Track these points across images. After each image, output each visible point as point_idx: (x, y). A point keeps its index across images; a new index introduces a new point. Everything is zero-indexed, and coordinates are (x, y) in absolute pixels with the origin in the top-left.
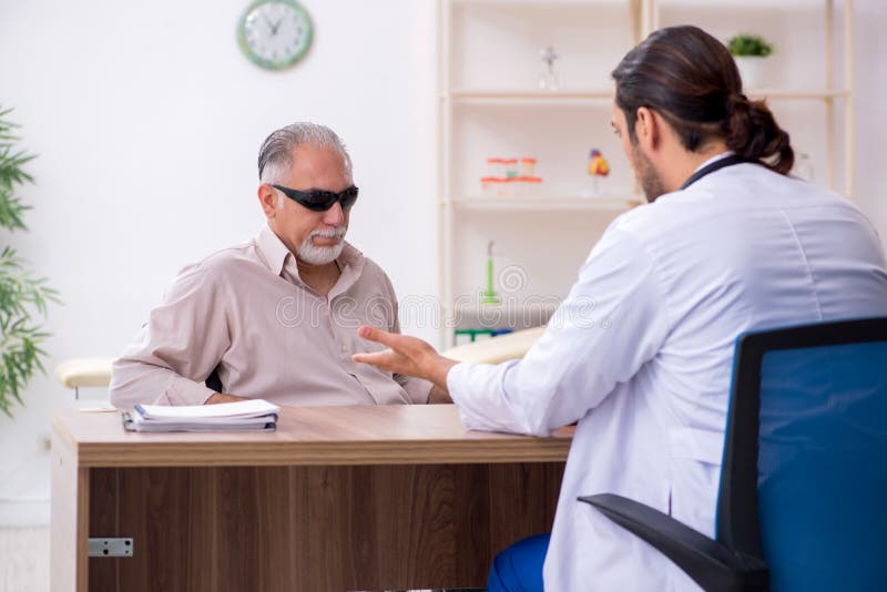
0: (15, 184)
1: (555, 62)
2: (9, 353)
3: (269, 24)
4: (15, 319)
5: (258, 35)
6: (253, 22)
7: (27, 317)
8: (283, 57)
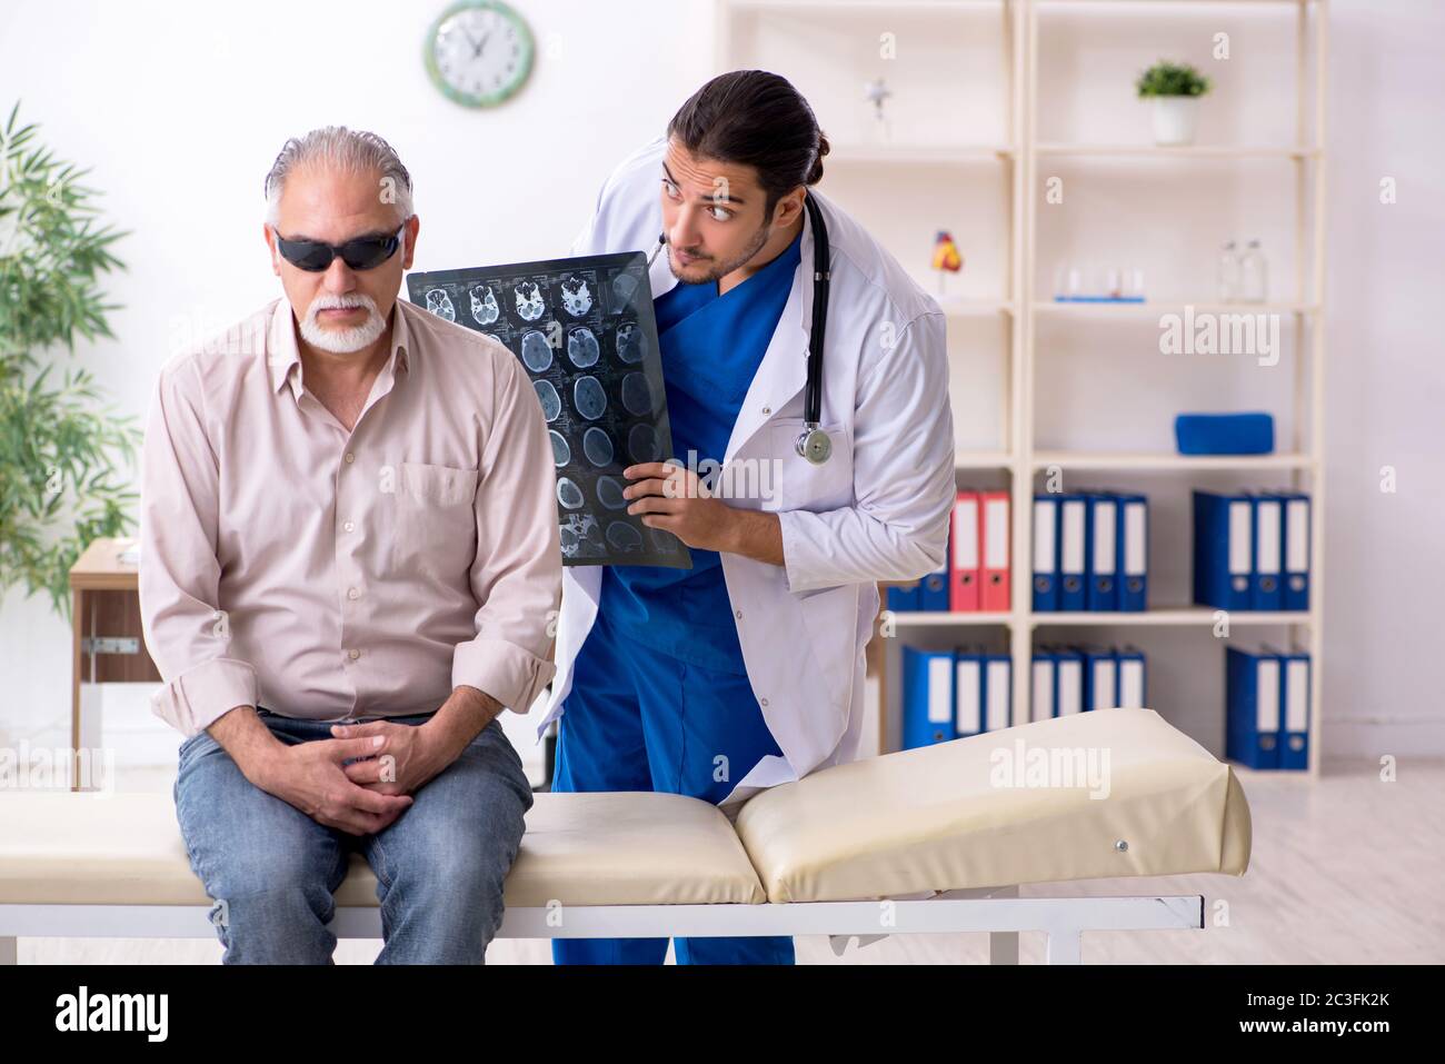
0: (99, 272)
1: (886, 102)
2: (84, 521)
3: (470, 38)
4: (93, 472)
5: (454, 54)
6: (448, 36)
7: (111, 469)
8: (492, 91)
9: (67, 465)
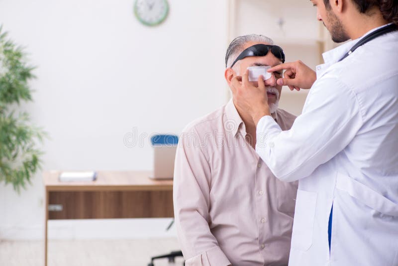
0: (28, 79)
1: (283, 24)
2: (25, 161)
3: (148, 4)
5: (143, 9)
6: (141, 3)
7: (34, 144)
8: (155, 20)
9: (19, 143)
